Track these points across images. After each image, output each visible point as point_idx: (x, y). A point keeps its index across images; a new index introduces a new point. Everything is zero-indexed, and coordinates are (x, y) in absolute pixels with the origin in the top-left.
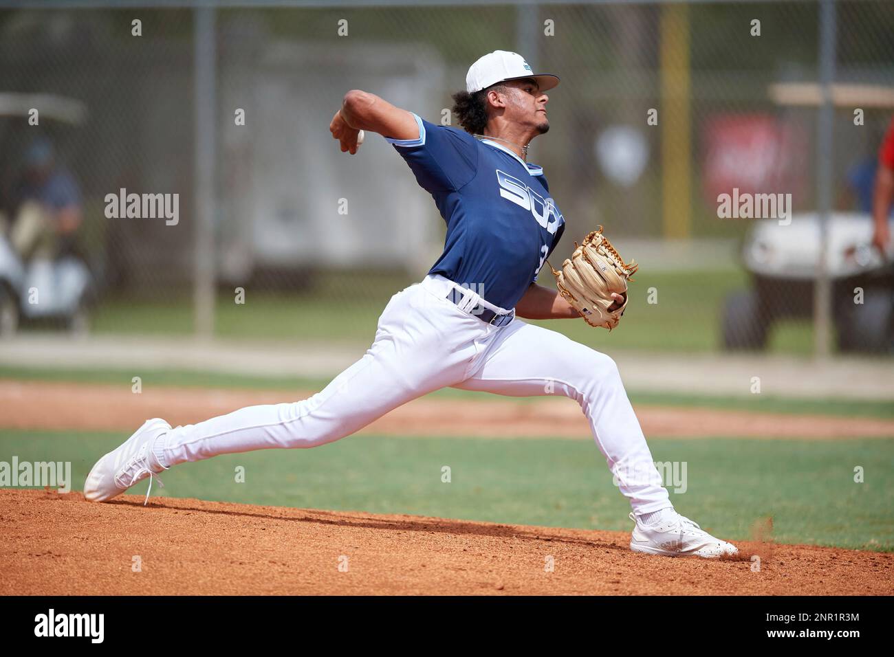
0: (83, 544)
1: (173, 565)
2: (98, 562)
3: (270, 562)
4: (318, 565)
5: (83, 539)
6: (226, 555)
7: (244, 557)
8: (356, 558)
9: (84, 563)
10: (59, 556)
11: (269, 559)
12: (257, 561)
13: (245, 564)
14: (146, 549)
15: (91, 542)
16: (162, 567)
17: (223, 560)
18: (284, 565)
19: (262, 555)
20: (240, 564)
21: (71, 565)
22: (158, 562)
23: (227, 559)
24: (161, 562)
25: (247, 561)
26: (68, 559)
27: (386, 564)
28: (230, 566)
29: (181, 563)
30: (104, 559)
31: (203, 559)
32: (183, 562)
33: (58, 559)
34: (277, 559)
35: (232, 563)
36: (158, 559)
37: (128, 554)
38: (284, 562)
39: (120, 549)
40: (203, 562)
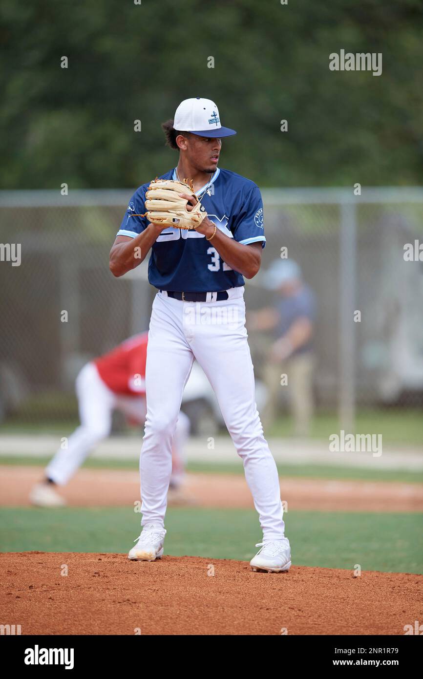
0: (154, 594)
1: (217, 610)
2: (163, 607)
3: (289, 608)
4: (325, 611)
5: (155, 590)
6: (258, 603)
7: (270, 604)
8: (355, 606)
9: (152, 608)
10: (135, 603)
11: (289, 606)
12: (280, 607)
13: (271, 609)
14: (199, 597)
15: (160, 593)
16: (209, 612)
17: (255, 606)
18: (299, 610)
19: (285, 603)
20: (267, 609)
21: (142, 610)
22: (206, 608)
23: (258, 606)
24: (209, 608)
25: (272, 608)
26: (141, 605)
27: (376, 611)
28: (259, 611)
29: (223, 608)
30: (168, 605)
31: (240, 605)
32: (225, 608)
33: (134, 605)
34: (295, 606)
35: (261, 609)
36: (207, 606)
37: (185, 602)
38: (300, 608)
39: (181, 598)
40: (240, 608)
